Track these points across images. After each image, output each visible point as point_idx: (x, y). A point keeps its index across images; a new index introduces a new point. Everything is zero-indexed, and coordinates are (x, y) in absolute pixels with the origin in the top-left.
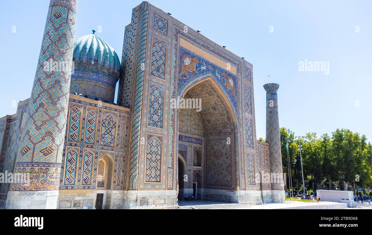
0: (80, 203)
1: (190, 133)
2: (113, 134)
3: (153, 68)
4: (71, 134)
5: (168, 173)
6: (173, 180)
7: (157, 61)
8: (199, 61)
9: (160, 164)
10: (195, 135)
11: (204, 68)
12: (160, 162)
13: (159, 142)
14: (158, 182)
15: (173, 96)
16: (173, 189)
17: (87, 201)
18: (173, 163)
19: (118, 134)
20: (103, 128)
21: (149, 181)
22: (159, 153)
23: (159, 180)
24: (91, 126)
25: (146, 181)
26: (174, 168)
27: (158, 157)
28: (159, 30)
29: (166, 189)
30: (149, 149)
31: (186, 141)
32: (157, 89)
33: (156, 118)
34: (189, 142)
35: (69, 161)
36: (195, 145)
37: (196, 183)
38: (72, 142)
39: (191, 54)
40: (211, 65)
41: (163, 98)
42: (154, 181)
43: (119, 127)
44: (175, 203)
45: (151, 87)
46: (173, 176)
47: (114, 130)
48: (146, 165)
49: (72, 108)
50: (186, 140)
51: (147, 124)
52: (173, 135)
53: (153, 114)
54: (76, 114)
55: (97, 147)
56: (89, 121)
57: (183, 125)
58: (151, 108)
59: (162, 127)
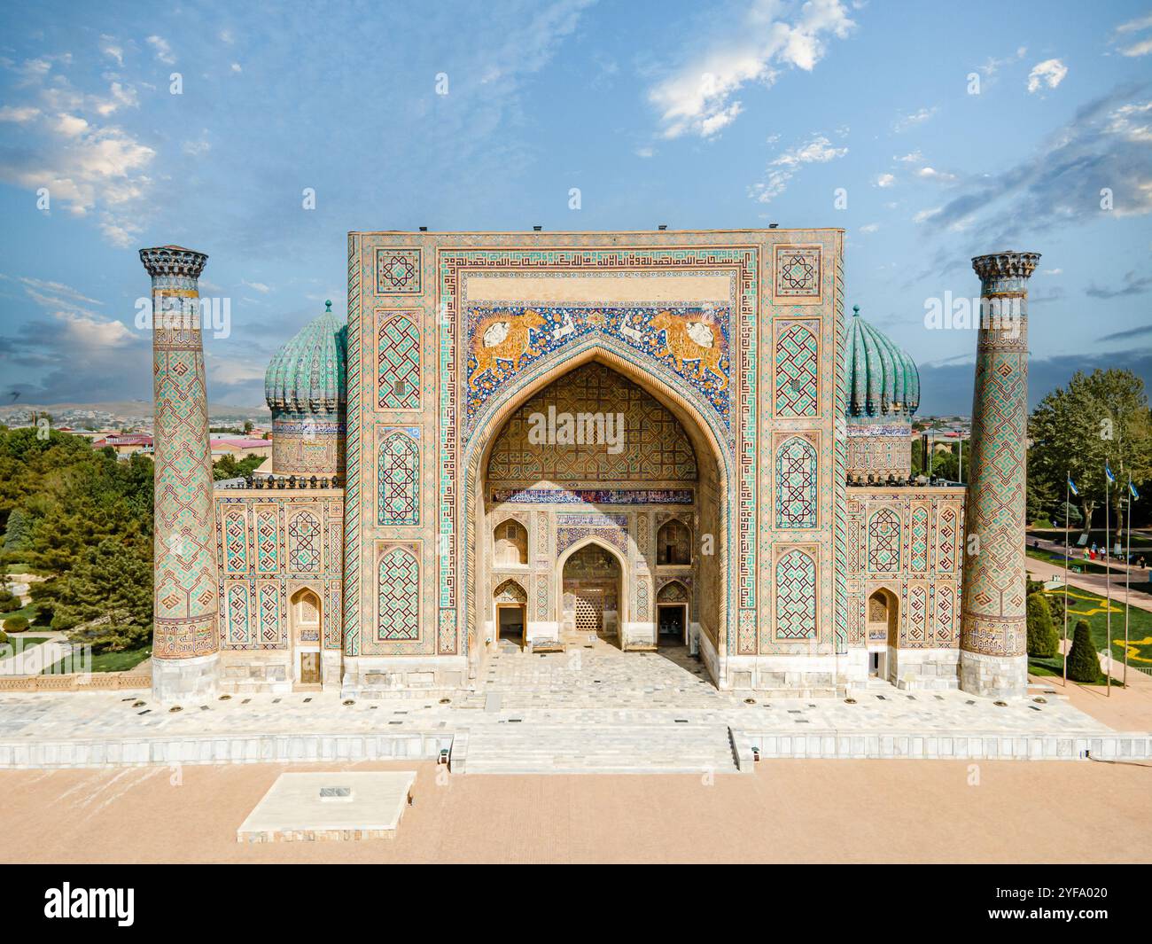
0: (260, 670)
1: (640, 480)
2: (315, 547)
3: (386, 388)
4: (233, 559)
5: (441, 619)
6: (456, 635)
7: (394, 369)
8: (545, 317)
9: (418, 602)
10: (661, 480)
11: (567, 330)
12: (418, 598)
13: (412, 556)
14: (414, 639)
15: (449, 440)
16: (456, 654)
17: (273, 668)
18: (455, 599)
19: (326, 547)
20: (294, 539)
21: (387, 639)
22: (414, 579)
23: (414, 636)
24: (267, 539)
25: (380, 639)
26: (459, 609)
27: (412, 589)
28: (394, 289)
29: (436, 653)
30: (385, 573)
31: (623, 503)
32: (398, 436)
33: (399, 504)
34: (634, 502)
35: (235, 604)
36: (659, 509)
37: (687, 605)
38: (234, 573)
39: (512, 309)
40: (597, 310)
41: (416, 455)
42: (401, 637)
43: (326, 531)
44: (463, 683)
45: (380, 438)
46: (456, 625)
47: (315, 539)
48: (379, 606)
49: (228, 513)
50: (625, 500)
51: (376, 520)
52: (455, 534)
53: (392, 497)
54: (236, 523)
55: (283, 576)
56: (263, 531)
57: (609, 462)
58: (383, 484)
59: (417, 522)
